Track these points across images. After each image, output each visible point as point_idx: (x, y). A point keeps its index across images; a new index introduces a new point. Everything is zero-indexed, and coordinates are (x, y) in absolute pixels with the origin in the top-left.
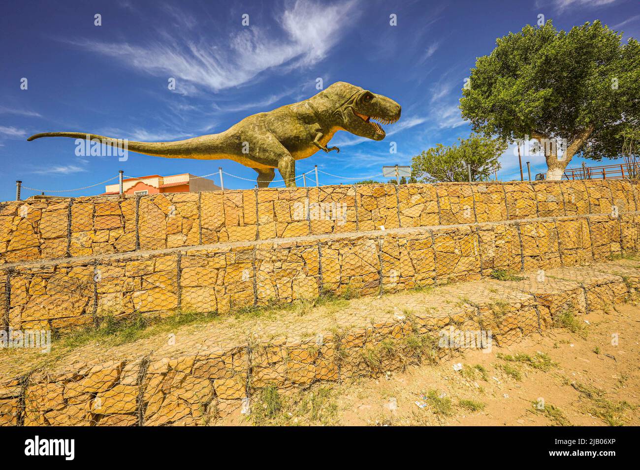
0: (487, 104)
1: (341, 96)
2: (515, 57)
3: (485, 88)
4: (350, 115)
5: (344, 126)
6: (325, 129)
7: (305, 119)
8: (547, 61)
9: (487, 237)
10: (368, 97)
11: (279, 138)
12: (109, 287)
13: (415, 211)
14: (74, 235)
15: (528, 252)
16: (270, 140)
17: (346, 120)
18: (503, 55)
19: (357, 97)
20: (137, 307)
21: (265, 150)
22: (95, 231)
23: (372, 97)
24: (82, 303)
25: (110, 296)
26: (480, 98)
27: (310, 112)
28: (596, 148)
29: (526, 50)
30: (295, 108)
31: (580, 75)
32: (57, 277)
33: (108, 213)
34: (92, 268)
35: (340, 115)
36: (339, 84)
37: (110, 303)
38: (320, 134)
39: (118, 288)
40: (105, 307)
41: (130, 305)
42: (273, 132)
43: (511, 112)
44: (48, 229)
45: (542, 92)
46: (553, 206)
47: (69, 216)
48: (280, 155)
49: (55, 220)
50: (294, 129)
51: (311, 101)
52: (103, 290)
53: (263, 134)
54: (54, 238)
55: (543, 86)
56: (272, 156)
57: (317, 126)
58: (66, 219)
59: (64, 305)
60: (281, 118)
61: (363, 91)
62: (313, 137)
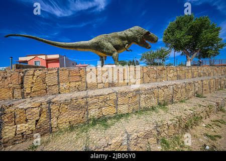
0: (172, 38)
1: (138, 32)
2: (182, 24)
3: (171, 33)
4: (140, 39)
5: (137, 43)
6: (129, 43)
7: (122, 38)
8: (192, 27)
9: (196, 84)
10: (148, 33)
11: (113, 45)
12: (93, 106)
13: (171, 75)
14: (61, 84)
15: (204, 89)
16: (110, 45)
17: (139, 41)
18: (178, 22)
19: (144, 33)
20: (104, 114)
21: (108, 49)
22: (70, 82)
23: (149, 33)
24: (83, 114)
25: (93, 110)
26: (170, 36)
27: (125, 36)
28: (200, 55)
29: (185, 22)
30: (119, 33)
31: (199, 32)
32: (72, 104)
33: (75, 75)
34: (85, 99)
35: (137, 38)
36: (137, 27)
37: (93, 113)
38: (127, 45)
39: (96, 107)
40: (92, 115)
41: (101, 113)
42: (111, 42)
43: (180, 42)
44: (49, 81)
45: (190, 37)
46: (202, 74)
47: (58, 76)
48: (114, 52)
49: (52, 77)
50: (118, 42)
51: (125, 31)
52: (90, 108)
53: (107, 43)
54: (52, 86)
55: (189, 35)
56: (111, 52)
57: (126, 42)
58: (57, 77)
59: (76, 115)
60: (114, 37)
61: (147, 31)
62: (124, 46)
